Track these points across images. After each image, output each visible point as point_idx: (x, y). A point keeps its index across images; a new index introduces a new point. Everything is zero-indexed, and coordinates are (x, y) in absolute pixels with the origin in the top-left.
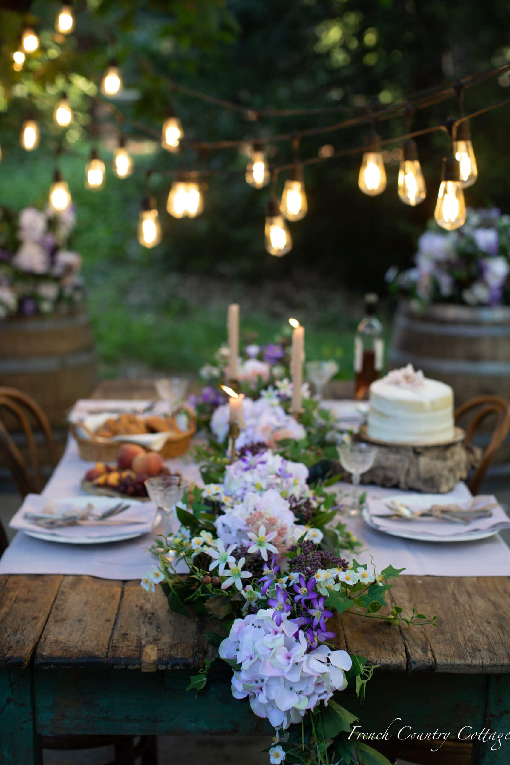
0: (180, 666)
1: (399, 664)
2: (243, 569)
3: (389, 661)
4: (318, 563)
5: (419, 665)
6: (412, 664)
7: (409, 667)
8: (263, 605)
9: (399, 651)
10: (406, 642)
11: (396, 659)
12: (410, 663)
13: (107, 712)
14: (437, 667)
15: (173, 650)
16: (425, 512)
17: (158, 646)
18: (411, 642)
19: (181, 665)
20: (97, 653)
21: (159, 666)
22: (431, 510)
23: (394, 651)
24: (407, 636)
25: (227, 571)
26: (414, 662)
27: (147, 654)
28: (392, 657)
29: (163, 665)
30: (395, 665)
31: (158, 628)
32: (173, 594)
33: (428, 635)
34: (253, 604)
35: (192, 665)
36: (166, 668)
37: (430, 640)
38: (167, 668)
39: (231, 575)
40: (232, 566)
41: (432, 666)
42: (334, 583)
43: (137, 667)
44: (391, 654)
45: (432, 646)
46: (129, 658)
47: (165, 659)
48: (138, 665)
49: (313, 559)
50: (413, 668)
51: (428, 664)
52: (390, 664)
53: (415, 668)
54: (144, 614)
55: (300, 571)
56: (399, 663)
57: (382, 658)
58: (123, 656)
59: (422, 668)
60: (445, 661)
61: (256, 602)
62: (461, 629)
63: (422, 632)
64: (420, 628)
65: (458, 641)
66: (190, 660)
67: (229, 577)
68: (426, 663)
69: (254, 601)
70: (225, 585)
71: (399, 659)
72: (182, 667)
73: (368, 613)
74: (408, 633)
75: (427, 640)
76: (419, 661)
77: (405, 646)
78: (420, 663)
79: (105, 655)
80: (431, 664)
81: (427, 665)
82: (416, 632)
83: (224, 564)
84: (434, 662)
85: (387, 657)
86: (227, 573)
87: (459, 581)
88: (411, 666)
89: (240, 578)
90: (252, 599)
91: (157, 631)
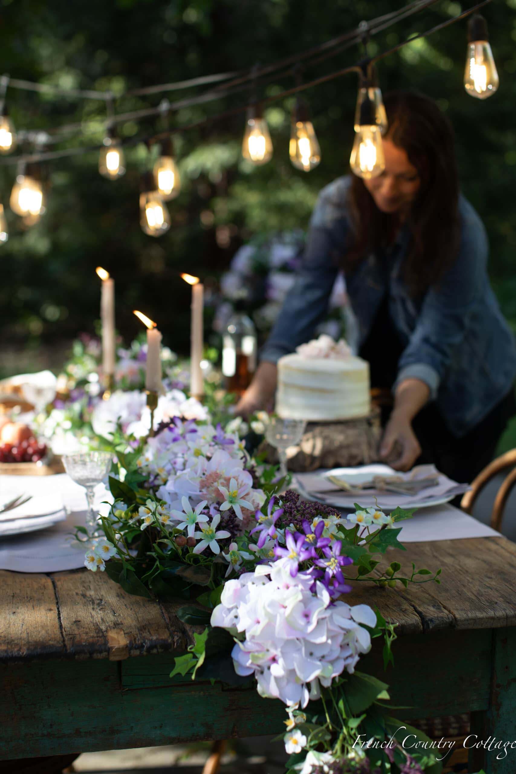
0: (157, 649)
1: (415, 624)
2: (219, 528)
3: (403, 621)
4: (313, 511)
5: (437, 622)
6: (429, 622)
7: (425, 626)
8: (249, 568)
9: (409, 611)
10: (410, 602)
11: (410, 618)
12: (427, 622)
13: (51, 726)
14: (458, 623)
15: (144, 633)
16: (368, 485)
17: (123, 630)
18: (417, 602)
19: (158, 646)
20: (51, 642)
21: (132, 651)
22: (374, 482)
23: (403, 611)
24: (409, 597)
25: (198, 533)
26: (431, 620)
27: (113, 639)
28: (404, 617)
29: (136, 649)
30: (411, 624)
31: (115, 613)
32: (128, 570)
33: (433, 594)
34: (237, 568)
35: (173, 646)
36: (140, 653)
37: (436, 597)
38: (142, 652)
39: (202, 538)
40: (203, 527)
41: (452, 622)
42: (337, 531)
43: (104, 654)
44: (402, 614)
45: (442, 603)
46: (92, 644)
47: (138, 642)
48: (105, 652)
49: (305, 508)
50: (431, 627)
51: (448, 620)
52: (406, 624)
53: (433, 626)
54: (90, 601)
55: (292, 522)
56: (414, 622)
57: (394, 619)
58: (84, 642)
59: (441, 626)
60: (465, 615)
61: (240, 565)
62: (464, 586)
63: (423, 591)
64: (419, 588)
65: (468, 596)
66: (170, 641)
67: (201, 540)
68: (445, 619)
69: (238, 563)
70: (199, 549)
71: (413, 619)
72: (160, 650)
73: (359, 576)
74: (408, 594)
75: (433, 597)
76: (436, 618)
77: (413, 606)
78: (439, 620)
79: (62, 644)
80: (451, 620)
81: (446, 621)
82: (417, 592)
83: (194, 526)
84: (453, 618)
85: (399, 618)
86: (199, 535)
87: (433, 544)
88: (428, 625)
89: (216, 540)
90: (236, 561)
91: (114, 616)
